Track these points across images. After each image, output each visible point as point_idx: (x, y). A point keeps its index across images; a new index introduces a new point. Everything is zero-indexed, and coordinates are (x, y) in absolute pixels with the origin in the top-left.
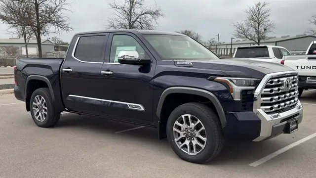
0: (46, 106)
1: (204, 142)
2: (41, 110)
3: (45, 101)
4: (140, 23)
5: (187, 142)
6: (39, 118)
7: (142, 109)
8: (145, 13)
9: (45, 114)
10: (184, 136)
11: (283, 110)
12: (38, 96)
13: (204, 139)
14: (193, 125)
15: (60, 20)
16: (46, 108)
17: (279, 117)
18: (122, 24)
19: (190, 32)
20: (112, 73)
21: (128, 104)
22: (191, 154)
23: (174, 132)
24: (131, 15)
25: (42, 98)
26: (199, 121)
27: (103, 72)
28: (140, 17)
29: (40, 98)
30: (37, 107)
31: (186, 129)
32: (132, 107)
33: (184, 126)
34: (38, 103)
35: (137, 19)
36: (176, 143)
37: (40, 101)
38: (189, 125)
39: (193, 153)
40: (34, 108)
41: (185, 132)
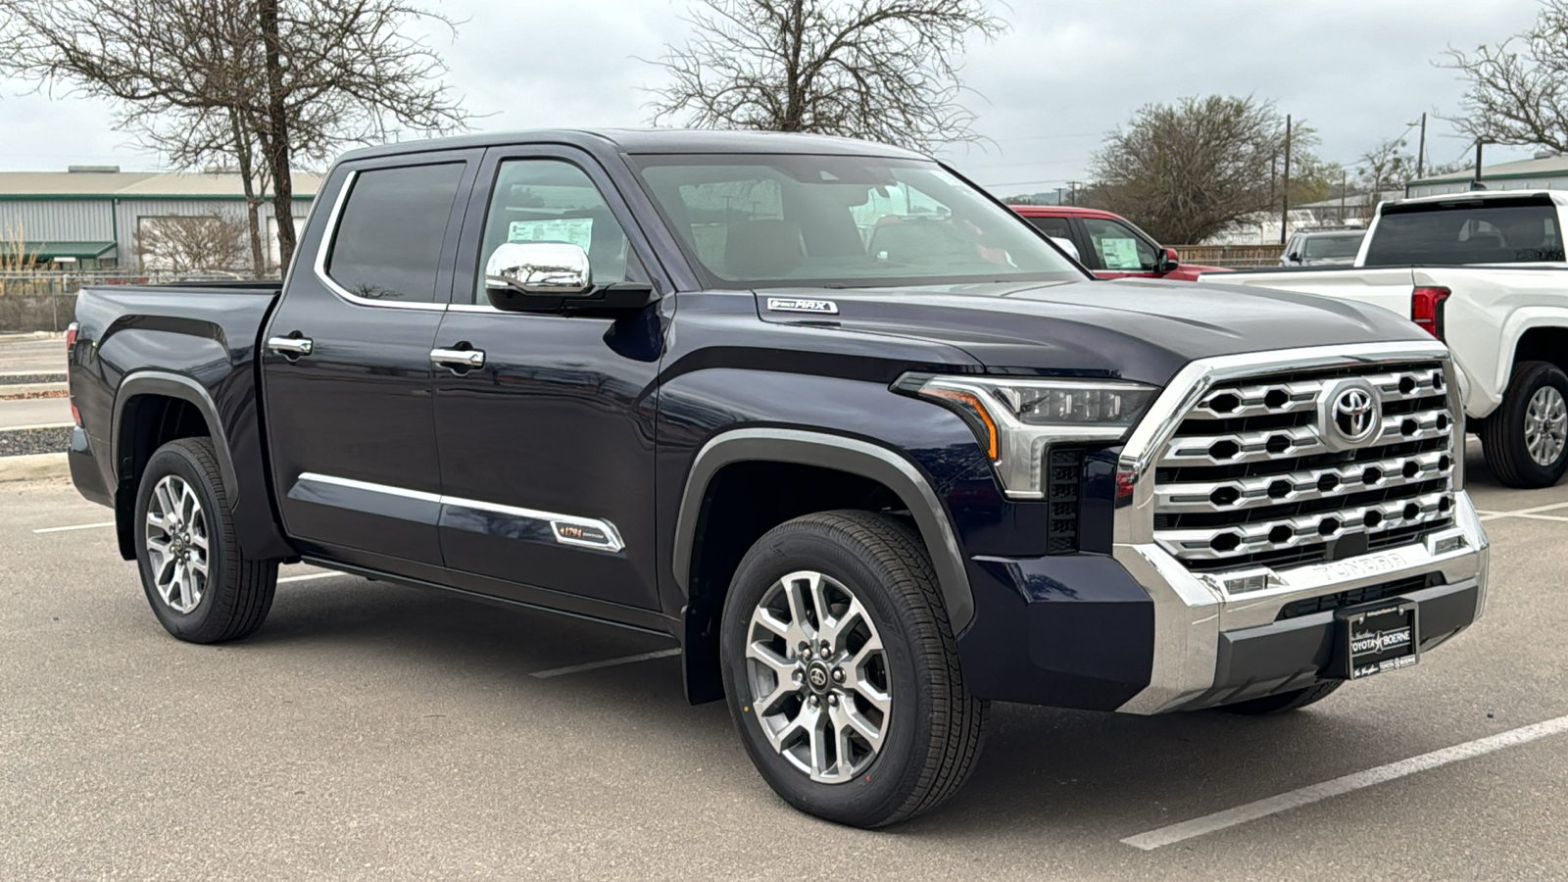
0: (203, 535)
1: (881, 714)
2: (181, 555)
3: (197, 507)
4: (854, 71)
5: (808, 717)
6: (176, 595)
7: (616, 544)
8: (883, 14)
9: (198, 573)
10: (797, 685)
11: (1312, 554)
12: (167, 480)
13: (880, 699)
14: (831, 628)
15: (392, 69)
16: (204, 543)
17: (1272, 590)
18: (752, 82)
19: (1239, 110)
20: (479, 357)
21: (553, 518)
22: (825, 777)
23: (751, 665)
24: (800, 28)
25: (187, 488)
26: (856, 607)
27: (439, 354)
28: (850, 37)
29: (179, 490)
30: (166, 539)
31: (803, 646)
32: (571, 535)
33: (794, 633)
34: (172, 518)
35: (834, 46)
36: (763, 721)
37: (180, 506)
38: (816, 625)
39: (836, 771)
40: (151, 543)
41: (798, 664)
